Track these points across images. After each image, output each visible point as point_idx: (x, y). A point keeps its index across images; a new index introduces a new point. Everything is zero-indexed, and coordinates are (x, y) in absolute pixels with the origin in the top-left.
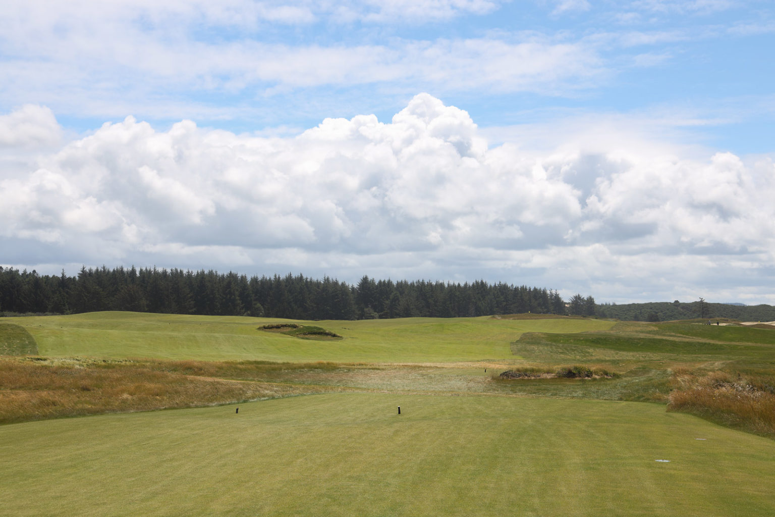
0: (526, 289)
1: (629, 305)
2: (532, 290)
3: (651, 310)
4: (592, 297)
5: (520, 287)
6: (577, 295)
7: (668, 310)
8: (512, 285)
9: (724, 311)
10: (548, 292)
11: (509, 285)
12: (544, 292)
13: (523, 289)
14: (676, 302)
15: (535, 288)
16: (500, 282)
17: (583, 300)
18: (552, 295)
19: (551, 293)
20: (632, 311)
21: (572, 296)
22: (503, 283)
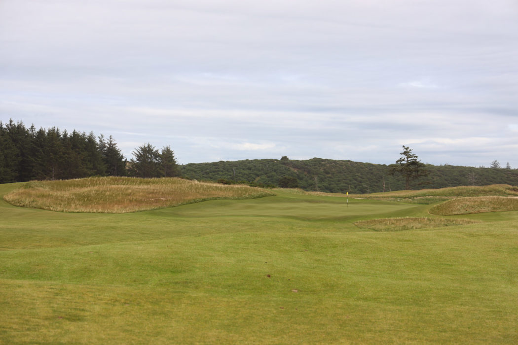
0: (58, 135)
1: (214, 164)
2: (68, 136)
3: (250, 172)
4: (171, 149)
5: (47, 131)
6: (146, 146)
7: (275, 171)
8: (32, 128)
9: (358, 172)
10: (97, 141)
11: (27, 127)
12: (91, 140)
13: (53, 134)
14: (285, 158)
15: (74, 133)
16: (11, 121)
17: (156, 155)
18: (103, 146)
19: (101, 141)
20: (221, 173)
21: (138, 148)
22: (16, 123)
